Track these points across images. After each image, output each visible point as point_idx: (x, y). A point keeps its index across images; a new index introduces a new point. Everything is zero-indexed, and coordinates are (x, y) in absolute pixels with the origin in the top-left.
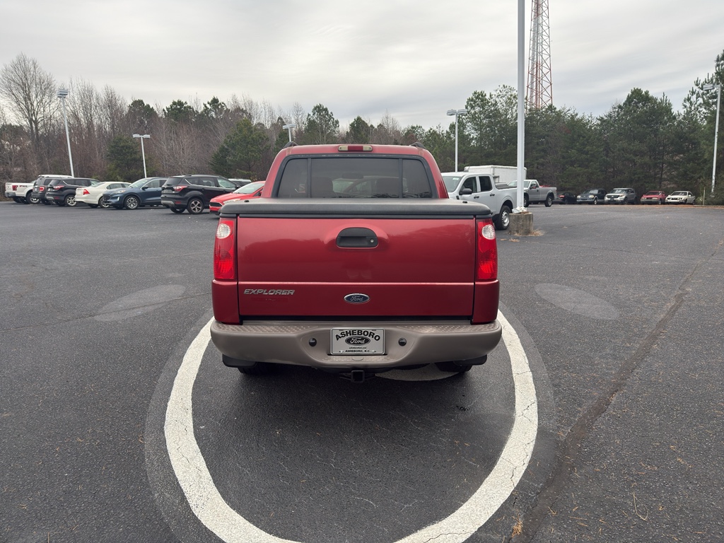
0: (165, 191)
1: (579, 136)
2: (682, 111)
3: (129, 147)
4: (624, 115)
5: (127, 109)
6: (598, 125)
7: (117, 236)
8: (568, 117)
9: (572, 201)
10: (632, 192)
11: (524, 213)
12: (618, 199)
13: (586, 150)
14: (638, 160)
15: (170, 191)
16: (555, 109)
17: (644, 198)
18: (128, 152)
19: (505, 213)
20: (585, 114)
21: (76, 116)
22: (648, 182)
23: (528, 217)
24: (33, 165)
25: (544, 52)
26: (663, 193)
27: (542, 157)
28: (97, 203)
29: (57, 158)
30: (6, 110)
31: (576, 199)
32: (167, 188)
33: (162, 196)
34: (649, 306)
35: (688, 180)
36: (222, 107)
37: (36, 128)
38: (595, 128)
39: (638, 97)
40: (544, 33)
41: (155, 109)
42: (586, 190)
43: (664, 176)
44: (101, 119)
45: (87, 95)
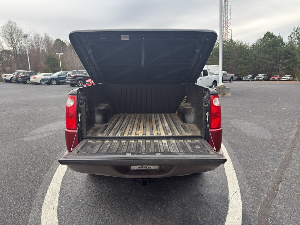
0: (67, 77)
1: (244, 52)
2: (288, 41)
3: (54, 59)
4: (263, 43)
5: (53, 43)
6: (251, 47)
7: (45, 97)
8: (239, 44)
9: (241, 80)
10: (266, 76)
11: (223, 86)
12: (260, 79)
13: (246, 58)
14: (269, 62)
15: (69, 77)
16: (233, 41)
17: (271, 78)
18: (54, 61)
19: (214, 86)
20: (246, 43)
21: (32, 46)
22: (273, 72)
23: (224, 88)
24: (15, 66)
25: (228, 17)
26: (279, 76)
27: (228, 61)
28: (39, 82)
29: (24, 64)
30: (3, 43)
31: (242, 79)
32: (68, 76)
33: (66, 79)
34: (286, 131)
35: (291, 71)
37: (16, 51)
38: (250, 49)
39: (269, 35)
40: (228, 9)
41: (65, 42)
42: (247, 75)
43: (280, 69)
44: (43, 47)
45: (37, 37)
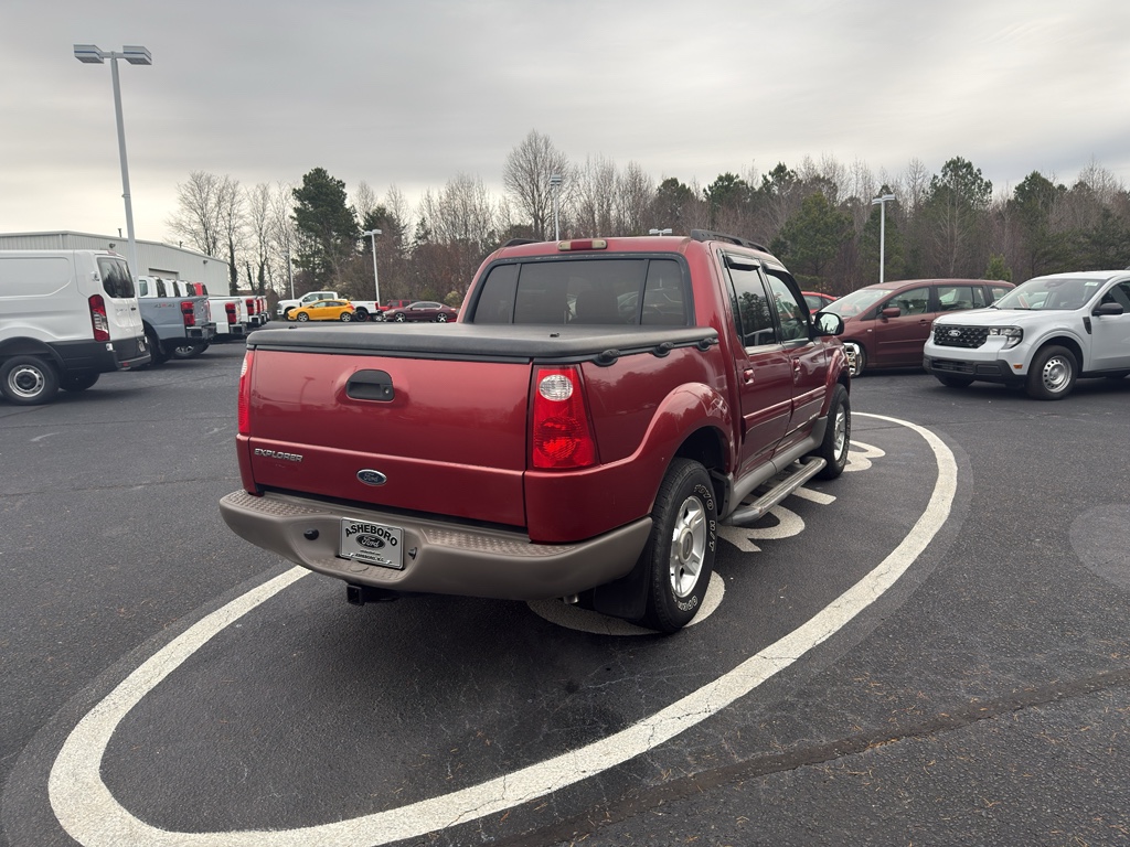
5: (655, 194)
21: (590, 208)
30: (511, 205)
36: (791, 177)
37: (542, 227)
41: (693, 189)
45: (606, 177)
